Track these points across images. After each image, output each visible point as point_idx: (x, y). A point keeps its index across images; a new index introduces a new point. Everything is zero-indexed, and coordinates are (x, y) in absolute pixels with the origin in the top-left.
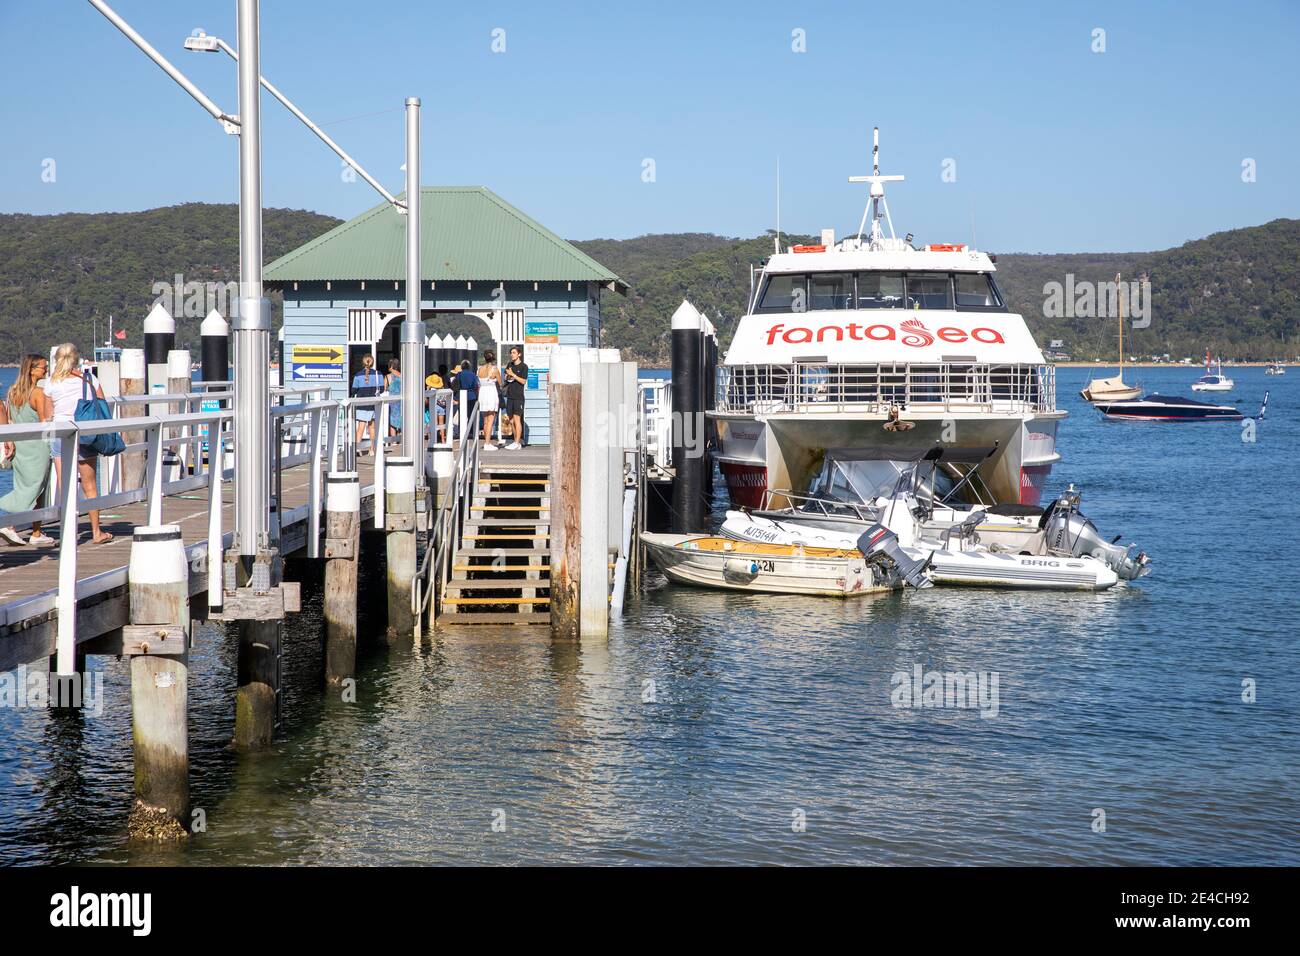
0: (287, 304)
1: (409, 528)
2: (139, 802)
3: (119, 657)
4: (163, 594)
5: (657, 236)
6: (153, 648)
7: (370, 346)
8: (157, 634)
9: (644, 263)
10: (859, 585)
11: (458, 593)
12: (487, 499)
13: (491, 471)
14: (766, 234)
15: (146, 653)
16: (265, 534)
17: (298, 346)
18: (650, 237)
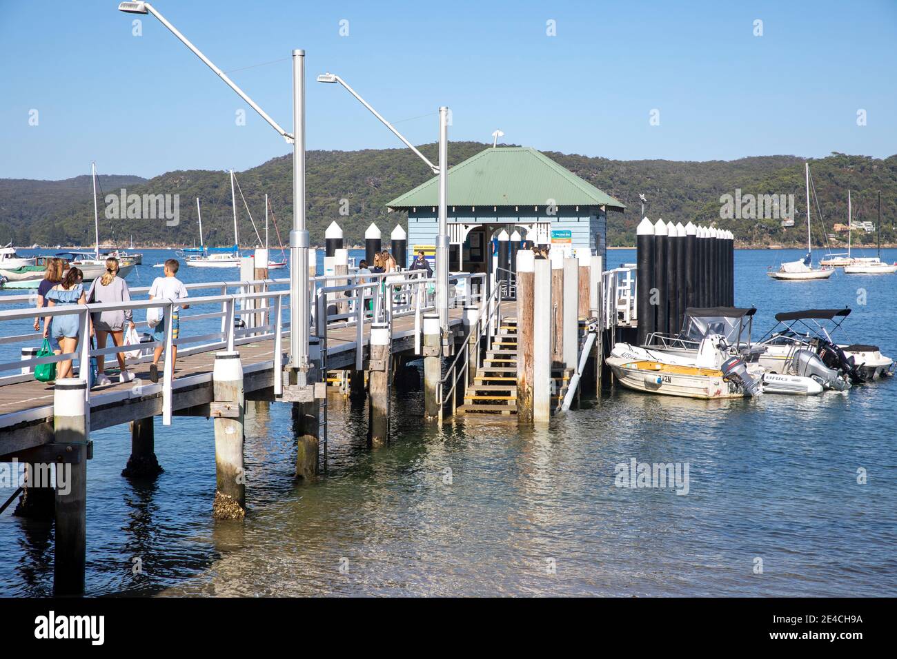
0: (410, 220)
1: (436, 354)
2: (218, 492)
3: (208, 418)
4: (229, 386)
5: (754, 158)
6: (224, 413)
7: (459, 245)
8: (226, 407)
9: (745, 177)
10: (719, 392)
11: (474, 393)
12: (503, 338)
13: (509, 322)
14: (832, 155)
15: (220, 416)
16: (306, 356)
17: (417, 245)
18: (749, 158)
